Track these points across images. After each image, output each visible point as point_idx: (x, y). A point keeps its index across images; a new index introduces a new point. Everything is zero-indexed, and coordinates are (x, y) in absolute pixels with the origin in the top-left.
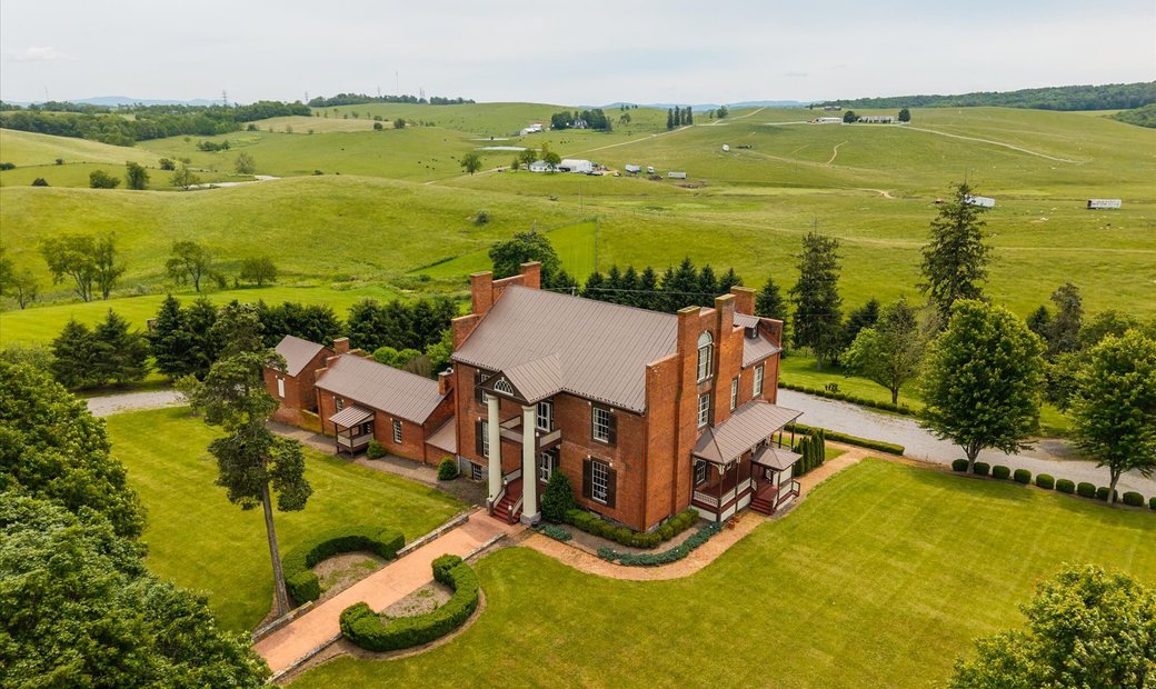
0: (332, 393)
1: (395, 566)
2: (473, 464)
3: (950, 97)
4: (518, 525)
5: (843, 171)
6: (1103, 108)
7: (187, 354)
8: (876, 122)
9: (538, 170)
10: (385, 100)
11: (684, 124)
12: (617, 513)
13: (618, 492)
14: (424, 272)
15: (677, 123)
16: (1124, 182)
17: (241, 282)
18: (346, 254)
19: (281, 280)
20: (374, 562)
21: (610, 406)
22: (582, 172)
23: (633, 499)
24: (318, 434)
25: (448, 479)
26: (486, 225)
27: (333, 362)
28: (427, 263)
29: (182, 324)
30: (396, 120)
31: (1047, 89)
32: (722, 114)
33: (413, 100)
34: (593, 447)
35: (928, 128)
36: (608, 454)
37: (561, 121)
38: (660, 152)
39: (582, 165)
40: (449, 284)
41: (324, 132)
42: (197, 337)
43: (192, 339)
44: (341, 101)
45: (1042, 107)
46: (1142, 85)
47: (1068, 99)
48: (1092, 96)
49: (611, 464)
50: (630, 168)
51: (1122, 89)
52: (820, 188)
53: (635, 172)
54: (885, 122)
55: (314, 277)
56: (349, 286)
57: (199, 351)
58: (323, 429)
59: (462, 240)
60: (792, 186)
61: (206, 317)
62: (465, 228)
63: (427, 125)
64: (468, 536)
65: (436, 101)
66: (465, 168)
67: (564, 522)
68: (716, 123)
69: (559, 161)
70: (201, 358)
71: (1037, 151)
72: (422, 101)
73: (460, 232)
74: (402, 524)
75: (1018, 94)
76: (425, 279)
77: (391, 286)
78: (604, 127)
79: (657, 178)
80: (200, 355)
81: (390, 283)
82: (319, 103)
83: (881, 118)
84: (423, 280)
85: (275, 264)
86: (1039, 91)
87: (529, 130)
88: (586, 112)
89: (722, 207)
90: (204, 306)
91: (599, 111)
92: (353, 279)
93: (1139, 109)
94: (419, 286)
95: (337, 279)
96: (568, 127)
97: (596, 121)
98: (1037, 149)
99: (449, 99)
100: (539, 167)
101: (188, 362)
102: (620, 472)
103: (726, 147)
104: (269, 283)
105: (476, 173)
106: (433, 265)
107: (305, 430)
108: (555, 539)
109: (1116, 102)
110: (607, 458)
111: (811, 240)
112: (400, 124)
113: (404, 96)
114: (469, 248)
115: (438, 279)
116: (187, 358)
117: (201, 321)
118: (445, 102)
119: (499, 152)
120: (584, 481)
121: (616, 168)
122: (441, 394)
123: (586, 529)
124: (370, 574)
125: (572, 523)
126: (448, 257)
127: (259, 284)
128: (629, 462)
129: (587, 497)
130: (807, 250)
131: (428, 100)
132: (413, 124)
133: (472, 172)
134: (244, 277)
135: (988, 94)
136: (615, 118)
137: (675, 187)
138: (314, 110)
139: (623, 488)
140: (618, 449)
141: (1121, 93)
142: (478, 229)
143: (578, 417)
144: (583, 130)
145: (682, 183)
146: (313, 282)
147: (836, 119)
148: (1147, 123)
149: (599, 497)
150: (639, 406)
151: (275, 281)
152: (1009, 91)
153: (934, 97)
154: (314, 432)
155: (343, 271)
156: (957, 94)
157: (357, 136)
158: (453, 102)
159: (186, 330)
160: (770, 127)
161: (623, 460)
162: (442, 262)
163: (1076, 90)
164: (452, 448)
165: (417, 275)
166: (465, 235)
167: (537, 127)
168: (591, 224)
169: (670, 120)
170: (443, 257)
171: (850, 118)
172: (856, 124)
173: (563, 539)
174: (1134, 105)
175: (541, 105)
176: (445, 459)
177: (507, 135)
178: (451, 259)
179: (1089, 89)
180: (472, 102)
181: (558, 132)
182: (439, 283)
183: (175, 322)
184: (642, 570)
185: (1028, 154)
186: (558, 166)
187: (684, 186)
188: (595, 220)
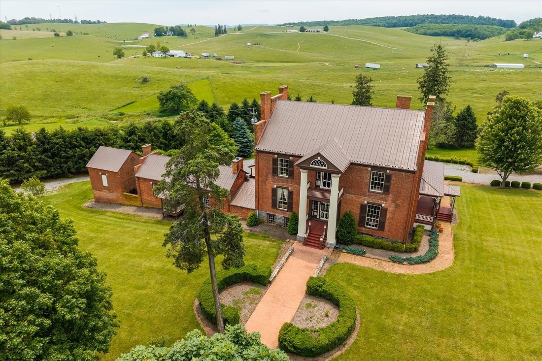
0: (149, 180)
1: (272, 288)
2: (268, 214)
3: (338, 22)
4: (325, 249)
5: (306, 55)
6: (399, 26)
7: (16, 166)
8: (314, 31)
9: (157, 56)
10: (54, 21)
11: (223, 33)
12: (385, 233)
13: (387, 221)
14: (121, 110)
15: (220, 33)
16: (420, 57)
17: (7, 123)
18: (67, 103)
19: (32, 120)
20: (258, 289)
21: (386, 169)
22: (180, 57)
23: (399, 224)
24: (139, 207)
25: (255, 225)
26: (148, 83)
27: (144, 160)
28: (119, 105)
29: (9, 146)
30: (67, 31)
31: (377, 18)
32: (240, 28)
33: (71, 21)
34: (369, 196)
35: (337, 34)
36: (381, 199)
37: (159, 32)
38: (216, 47)
39: (180, 53)
40: (137, 116)
41: (23, 38)
42: (22, 154)
43: (19, 156)
44: (26, 22)
45: (376, 26)
46: (413, 16)
47: (386, 23)
48: (395, 21)
49: (383, 205)
50: (204, 54)
51: (406, 18)
52: (298, 62)
53: (207, 57)
54: (318, 32)
55: (53, 117)
56: (77, 121)
57: (24, 163)
58: (142, 204)
59: (136, 92)
60: (285, 62)
61: (25, 140)
62: (136, 85)
63: (84, 34)
64: (301, 261)
65: (84, 22)
66: (116, 56)
67: (353, 243)
68: (238, 33)
69: (168, 51)
70: (27, 167)
71: (382, 45)
72: (76, 22)
73: (133, 88)
74: (253, 259)
75: (365, 20)
76: (122, 114)
77: (103, 119)
78: (183, 35)
79: (219, 59)
80: (26, 165)
81: (101, 117)
82: (13, 22)
83: (316, 30)
84: (121, 115)
85: (29, 112)
86: (374, 19)
87: (143, 37)
88: (172, 27)
89: (258, 72)
90: (22, 133)
91: (179, 27)
92: (78, 117)
93: (415, 27)
94: (120, 118)
95: (67, 117)
96: (163, 35)
97: (179, 32)
98: (381, 43)
99: (92, 21)
100: (158, 54)
101: (16, 171)
102: (391, 209)
103: (249, 44)
104: (26, 122)
105: (122, 59)
106: (123, 106)
107: (128, 205)
108: (356, 255)
109: (405, 24)
110: (380, 202)
111: (360, 78)
112: (70, 34)
113: (65, 20)
114: (142, 96)
115: (130, 114)
116: (16, 168)
117: (22, 144)
118: (90, 22)
119: (131, 48)
120: (360, 217)
121: (197, 55)
122: (234, 173)
123: (372, 246)
124: (260, 298)
125: (360, 243)
126: (131, 101)
127: (20, 123)
128: (398, 202)
129: (362, 226)
130: (357, 84)
131: (80, 22)
132: (77, 34)
133: (120, 58)
134: (9, 119)
135: (353, 20)
136: (188, 31)
137: (230, 63)
138: (13, 27)
139: (392, 218)
140: (391, 195)
141: (406, 20)
142: (143, 85)
143: (358, 178)
144: (171, 37)
145: (233, 61)
146: (53, 120)
147: (295, 31)
148: (418, 33)
149: (370, 225)
150: (413, 167)
151: (29, 120)
152: (362, 19)
153: (331, 21)
154: (136, 206)
155: (70, 112)
156: (341, 20)
157: (45, 40)
158: (94, 23)
159: (13, 150)
160: (266, 34)
161: (393, 202)
162: (128, 104)
163: (388, 18)
164: (253, 206)
165: (116, 112)
166: (137, 89)
167: (147, 35)
168: (207, 80)
169: (216, 31)
170: (128, 102)
171: (302, 30)
172: (305, 33)
173: (362, 254)
174: (411, 25)
175: (146, 24)
176: (251, 213)
177: (131, 40)
178: (133, 102)
179: (393, 18)
180: (105, 22)
181: (158, 38)
182: (130, 116)
183: (4, 145)
184: (423, 266)
185: (380, 46)
186: (168, 53)
187: (234, 63)
188: (208, 78)
